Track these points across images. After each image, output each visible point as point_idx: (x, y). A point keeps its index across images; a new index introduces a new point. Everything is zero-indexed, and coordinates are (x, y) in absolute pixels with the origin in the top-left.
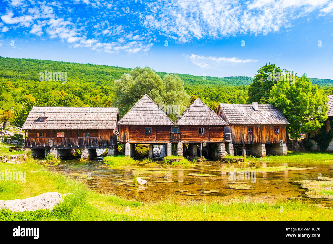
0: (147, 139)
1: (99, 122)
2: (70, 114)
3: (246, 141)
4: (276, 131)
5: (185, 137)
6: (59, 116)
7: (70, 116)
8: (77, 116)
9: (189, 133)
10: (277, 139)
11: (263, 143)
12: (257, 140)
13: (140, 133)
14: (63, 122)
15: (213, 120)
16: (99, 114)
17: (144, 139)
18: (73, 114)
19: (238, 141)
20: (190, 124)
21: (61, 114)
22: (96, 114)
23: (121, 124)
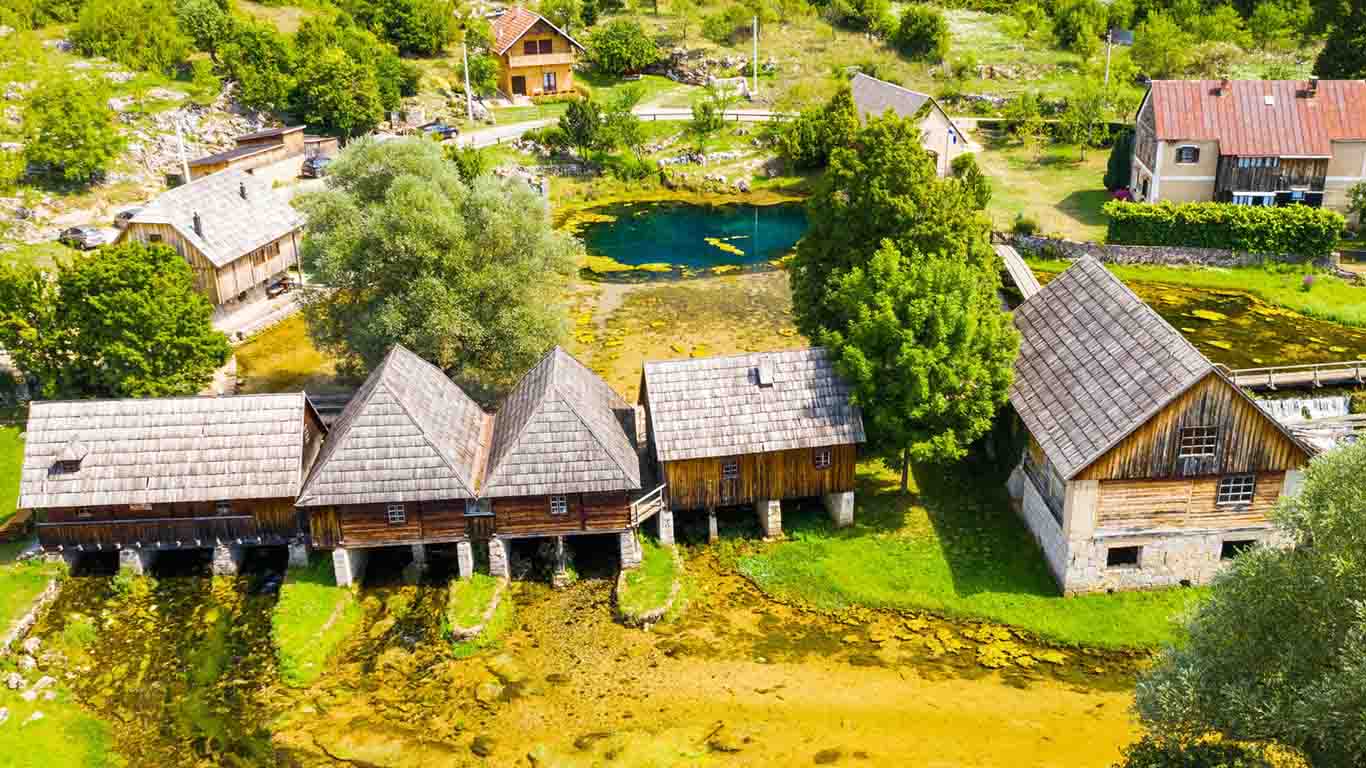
0: (397, 534)
1: (248, 464)
2: (154, 431)
3: (716, 499)
4: (819, 459)
5: (509, 525)
6: (123, 444)
7: (152, 444)
8: (176, 443)
9: (522, 511)
10: (822, 483)
11: (774, 499)
12: (754, 493)
13: (374, 520)
14: (137, 470)
15: (595, 474)
16: (246, 427)
17: (388, 535)
18: (162, 431)
19: (687, 501)
20: (520, 491)
21: (126, 433)
22: (235, 428)
23: (309, 503)
